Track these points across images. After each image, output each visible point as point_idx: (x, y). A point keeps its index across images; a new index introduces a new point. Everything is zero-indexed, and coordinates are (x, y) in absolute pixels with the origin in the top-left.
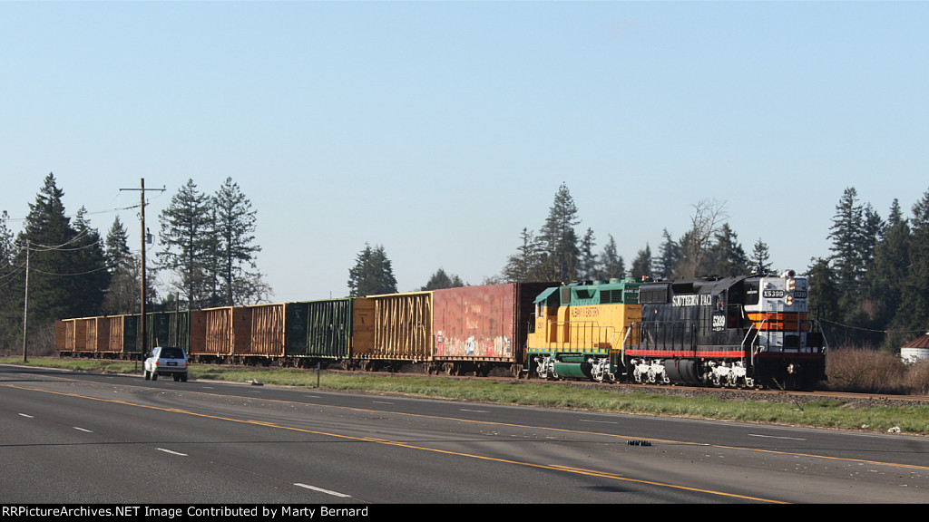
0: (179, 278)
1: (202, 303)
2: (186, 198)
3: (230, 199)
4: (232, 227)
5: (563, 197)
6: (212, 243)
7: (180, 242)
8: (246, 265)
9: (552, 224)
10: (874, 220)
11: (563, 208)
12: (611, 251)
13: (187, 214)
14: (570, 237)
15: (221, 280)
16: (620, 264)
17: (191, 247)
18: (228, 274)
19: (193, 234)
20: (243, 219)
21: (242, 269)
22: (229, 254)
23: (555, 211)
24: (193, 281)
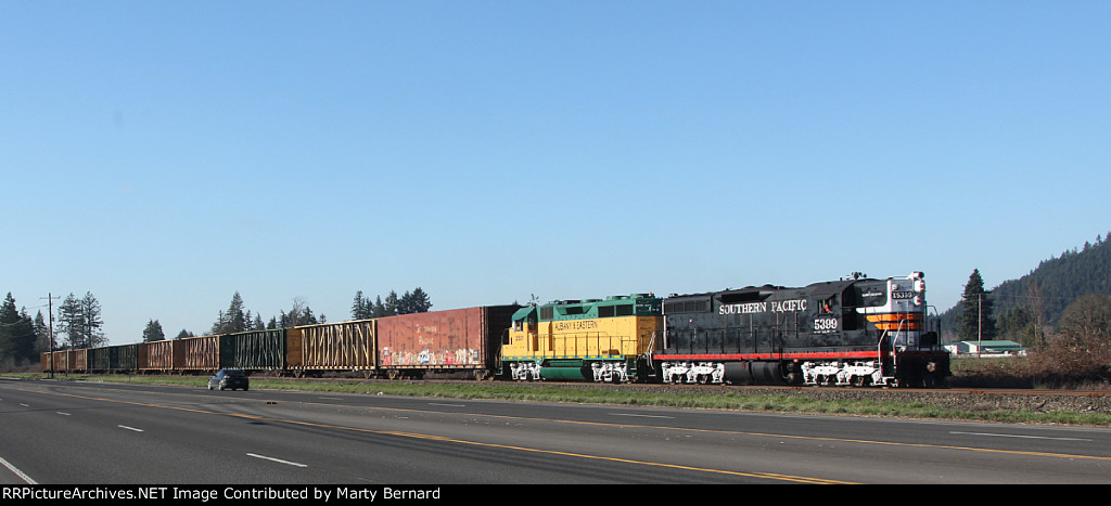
0: (67, 336)
1: (77, 347)
2: (70, 301)
3: (89, 301)
4: (91, 314)
5: (237, 296)
6: (82, 320)
7: (67, 320)
8: (97, 330)
9: (232, 308)
10: (370, 304)
11: (237, 301)
12: (258, 320)
13: (70, 308)
14: (241, 313)
15: (86, 336)
16: (263, 326)
17: (72, 323)
18: (89, 335)
19: (73, 316)
20: (95, 309)
21: (95, 331)
22: (90, 325)
23: (233, 303)
24: (73, 337)
